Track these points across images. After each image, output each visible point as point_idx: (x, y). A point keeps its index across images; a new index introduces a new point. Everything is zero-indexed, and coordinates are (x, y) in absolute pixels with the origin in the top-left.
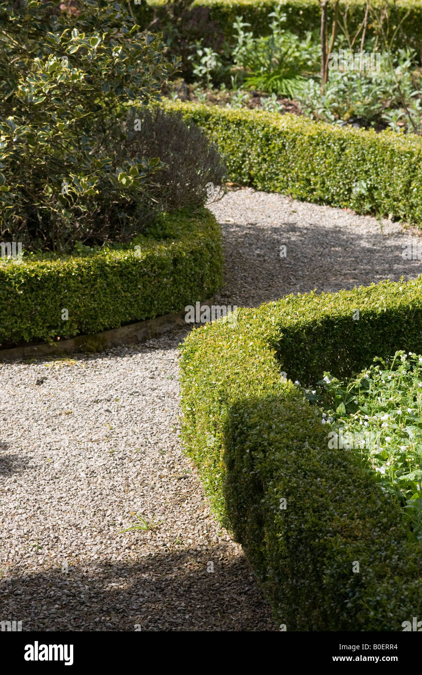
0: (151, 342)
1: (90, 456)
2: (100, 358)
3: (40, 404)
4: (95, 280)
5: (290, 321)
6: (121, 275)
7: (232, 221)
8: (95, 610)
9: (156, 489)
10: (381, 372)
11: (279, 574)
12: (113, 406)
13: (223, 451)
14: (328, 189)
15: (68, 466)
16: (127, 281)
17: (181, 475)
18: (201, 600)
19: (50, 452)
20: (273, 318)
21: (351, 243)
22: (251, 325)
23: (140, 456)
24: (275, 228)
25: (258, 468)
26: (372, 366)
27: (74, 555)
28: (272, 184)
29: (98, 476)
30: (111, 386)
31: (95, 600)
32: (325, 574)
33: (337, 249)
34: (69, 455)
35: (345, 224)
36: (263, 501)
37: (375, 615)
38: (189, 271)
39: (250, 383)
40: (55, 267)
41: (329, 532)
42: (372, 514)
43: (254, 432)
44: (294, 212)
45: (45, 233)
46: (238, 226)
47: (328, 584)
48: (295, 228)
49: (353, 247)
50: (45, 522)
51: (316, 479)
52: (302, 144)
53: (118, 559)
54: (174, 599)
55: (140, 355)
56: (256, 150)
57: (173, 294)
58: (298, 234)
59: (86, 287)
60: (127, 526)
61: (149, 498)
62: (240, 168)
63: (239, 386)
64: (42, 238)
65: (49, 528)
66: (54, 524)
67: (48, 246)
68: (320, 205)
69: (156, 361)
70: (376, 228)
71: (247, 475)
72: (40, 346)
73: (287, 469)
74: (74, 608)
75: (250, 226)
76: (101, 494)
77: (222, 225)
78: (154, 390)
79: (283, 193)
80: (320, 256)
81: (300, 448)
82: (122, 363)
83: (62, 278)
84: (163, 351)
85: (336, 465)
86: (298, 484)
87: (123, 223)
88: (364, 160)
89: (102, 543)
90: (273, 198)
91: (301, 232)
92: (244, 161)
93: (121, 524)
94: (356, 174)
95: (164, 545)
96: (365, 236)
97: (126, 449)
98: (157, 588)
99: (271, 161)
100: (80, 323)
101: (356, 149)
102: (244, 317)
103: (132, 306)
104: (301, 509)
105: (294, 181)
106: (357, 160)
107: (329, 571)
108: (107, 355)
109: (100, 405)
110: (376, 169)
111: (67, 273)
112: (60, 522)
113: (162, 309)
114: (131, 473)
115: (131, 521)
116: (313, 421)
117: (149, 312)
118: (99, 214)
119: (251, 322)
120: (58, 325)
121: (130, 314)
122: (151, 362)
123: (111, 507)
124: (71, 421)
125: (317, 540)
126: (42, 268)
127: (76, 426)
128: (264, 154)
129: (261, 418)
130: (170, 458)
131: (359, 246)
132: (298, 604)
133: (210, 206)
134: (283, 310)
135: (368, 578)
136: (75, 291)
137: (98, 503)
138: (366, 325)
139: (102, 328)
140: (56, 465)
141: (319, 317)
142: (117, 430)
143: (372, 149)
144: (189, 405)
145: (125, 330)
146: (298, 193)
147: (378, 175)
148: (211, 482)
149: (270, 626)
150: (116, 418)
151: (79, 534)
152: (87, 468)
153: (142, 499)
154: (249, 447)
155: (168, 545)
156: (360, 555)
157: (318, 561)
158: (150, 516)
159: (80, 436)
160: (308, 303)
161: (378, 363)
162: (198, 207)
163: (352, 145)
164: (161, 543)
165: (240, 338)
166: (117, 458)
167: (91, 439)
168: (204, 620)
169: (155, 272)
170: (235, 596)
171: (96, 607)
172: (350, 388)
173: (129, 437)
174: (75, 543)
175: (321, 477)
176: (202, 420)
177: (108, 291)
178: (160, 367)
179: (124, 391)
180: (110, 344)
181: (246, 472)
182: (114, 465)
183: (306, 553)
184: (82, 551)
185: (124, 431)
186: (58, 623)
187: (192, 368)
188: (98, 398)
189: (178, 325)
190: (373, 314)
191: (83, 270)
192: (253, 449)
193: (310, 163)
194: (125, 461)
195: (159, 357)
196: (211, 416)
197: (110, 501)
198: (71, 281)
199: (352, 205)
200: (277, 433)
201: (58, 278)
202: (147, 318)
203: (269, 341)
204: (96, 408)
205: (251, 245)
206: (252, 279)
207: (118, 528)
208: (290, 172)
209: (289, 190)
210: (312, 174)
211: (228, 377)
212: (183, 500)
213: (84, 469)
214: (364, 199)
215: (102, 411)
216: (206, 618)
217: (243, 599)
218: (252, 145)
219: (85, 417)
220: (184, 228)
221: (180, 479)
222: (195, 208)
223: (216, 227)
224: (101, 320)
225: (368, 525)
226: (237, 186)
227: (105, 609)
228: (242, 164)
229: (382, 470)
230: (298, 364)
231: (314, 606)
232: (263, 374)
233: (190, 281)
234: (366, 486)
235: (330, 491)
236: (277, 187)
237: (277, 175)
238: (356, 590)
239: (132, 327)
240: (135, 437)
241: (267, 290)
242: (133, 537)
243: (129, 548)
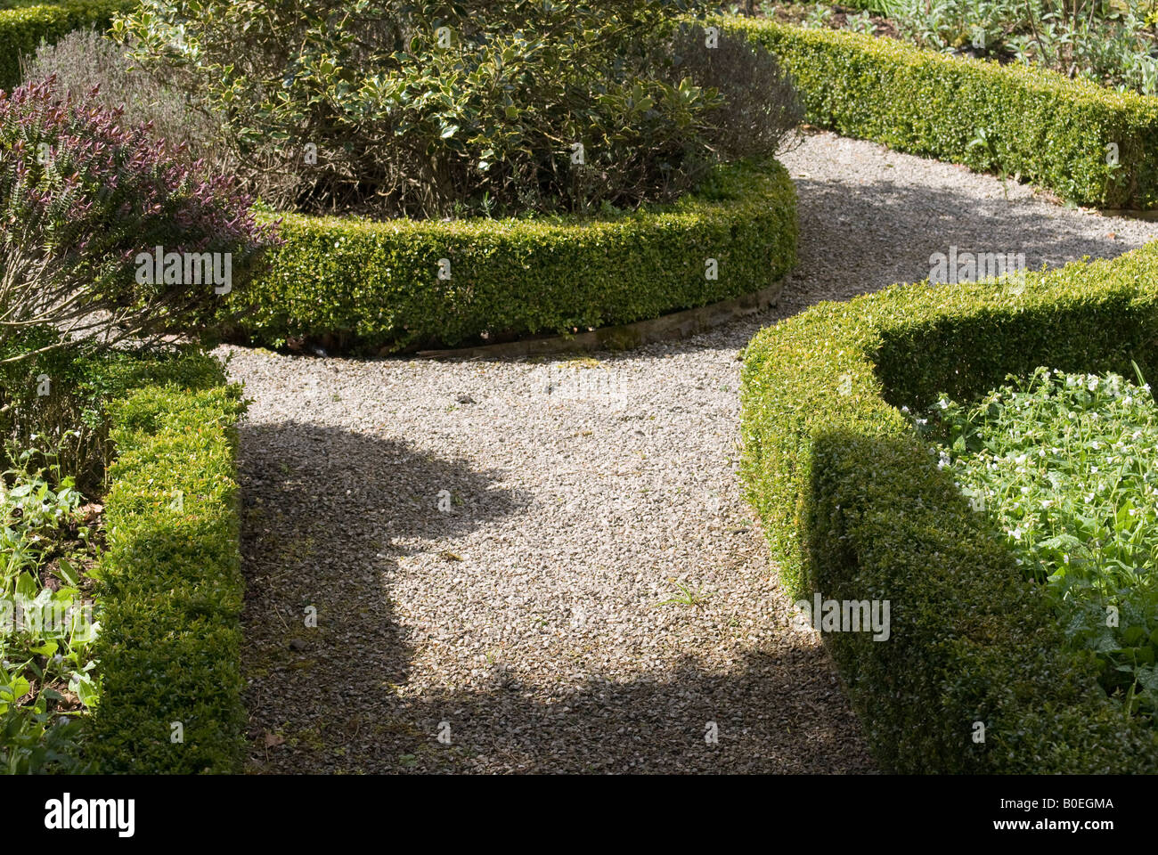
0: (699, 338)
1: (616, 496)
2: (630, 358)
3: (550, 419)
4: (627, 253)
5: (893, 322)
6: (662, 247)
7: (808, 176)
8: (619, 717)
9: (704, 545)
10: (1014, 395)
11: (875, 681)
12: (647, 426)
13: (800, 503)
14: (935, 138)
15: (584, 509)
16: (669, 256)
17: (738, 527)
18: (764, 708)
19: (562, 488)
20: (870, 317)
21: (965, 211)
22: (840, 326)
23: (682, 498)
24: (865, 188)
25: (852, 533)
26: (1002, 387)
27: (591, 635)
28: (860, 128)
29: (626, 525)
30: (645, 399)
31: (620, 703)
32: (943, 691)
33: (947, 218)
34: (586, 493)
35: (957, 185)
36: (857, 580)
37: (1016, 757)
38: (752, 244)
39: (840, 410)
40: (573, 235)
41: (951, 632)
42: (1011, 608)
43: (847, 480)
44: (890, 166)
45: (561, 187)
46: (815, 183)
47: (948, 706)
48: (891, 187)
49: (968, 216)
50: (553, 587)
51: (933, 552)
52: (902, 77)
53: (651, 644)
54: (727, 705)
55: (684, 355)
56: (841, 83)
57: (730, 274)
58: (895, 195)
59: (615, 263)
60: (664, 597)
61: (694, 559)
62: (819, 105)
63: (826, 413)
64: (557, 193)
65: (557, 596)
66: (565, 590)
67: (564, 204)
68: (924, 158)
69: (705, 365)
70: (998, 192)
71: (835, 541)
72: (551, 340)
73: (893, 537)
74: (589, 713)
75: (831, 183)
76: (629, 551)
77: (795, 180)
78: (702, 405)
79: (876, 141)
80: (924, 226)
81: (911, 507)
82: (660, 366)
83: (582, 249)
84: (714, 351)
85: (961, 533)
86: (909, 561)
87: (665, 177)
88: (985, 101)
89: (629, 620)
90: (862, 146)
91: (899, 193)
92: (824, 98)
93: (656, 594)
94: (973, 119)
95: (714, 627)
96: (984, 202)
97: (664, 487)
98: (704, 689)
99: (860, 98)
100: (606, 311)
101: (974, 87)
102: (830, 315)
103: (675, 289)
104: (911, 595)
105: (890, 126)
106: (975, 101)
107: (950, 688)
108: (640, 354)
109: (629, 424)
110: (1000, 113)
111: (590, 243)
112: (572, 589)
113: (714, 294)
114: (670, 522)
115: (669, 590)
116: (928, 467)
117: (697, 298)
118: (633, 164)
119: (840, 322)
120: (575, 313)
121: (672, 300)
122: (699, 367)
123: (642, 569)
124: (590, 446)
125: (934, 643)
126: (557, 235)
127: (597, 453)
128: (852, 89)
129: (857, 461)
130: (724, 503)
131: (976, 214)
132: (901, 726)
133: (783, 157)
134: (884, 306)
135: (1007, 701)
136: (600, 267)
137: (624, 563)
138: (996, 329)
139: (634, 318)
140: (569, 507)
141: (933, 317)
142: (652, 461)
143: (995, 87)
144: (753, 433)
145: (665, 321)
146: (895, 142)
147: (1002, 121)
148: (781, 542)
149: (859, 749)
150: (651, 443)
151: (599, 606)
152: (611, 513)
153: (685, 560)
154: (839, 502)
155: (720, 627)
156: (995, 668)
157: (934, 672)
158: (695, 584)
159: (602, 467)
160: (918, 297)
161: (1011, 382)
162: (766, 158)
163: (970, 81)
164: (711, 624)
165: (826, 344)
166: (651, 500)
167: (617, 472)
168: (768, 737)
169: (706, 245)
170: (810, 704)
171: (620, 712)
172: (972, 415)
173: (668, 471)
174: (592, 619)
175: (941, 551)
176: (773, 457)
177: (643, 268)
178: (710, 373)
179: (663, 406)
180: (644, 340)
181: (832, 536)
182: (647, 510)
183: (917, 659)
184: (602, 631)
185: (662, 463)
186: (568, 733)
187: (758, 383)
188: (627, 414)
189: (736, 316)
190: (1006, 315)
191: (611, 239)
192: (846, 505)
193: (912, 102)
194: (662, 505)
195: (709, 359)
196: (785, 452)
197: (641, 561)
198: (595, 253)
199: (966, 159)
200: (879, 484)
201: (577, 250)
202: (695, 306)
203: (864, 349)
204: (624, 429)
205: (833, 209)
206: (835, 255)
207: (652, 600)
208: (885, 113)
209: (884, 137)
210: (915, 117)
211: (810, 400)
212: (740, 564)
213: (606, 513)
214: (982, 153)
215: (632, 433)
216: (771, 734)
217: (822, 708)
218: (836, 76)
219: (609, 440)
220: (747, 185)
221: (737, 533)
222: (762, 159)
223: (789, 185)
224: (633, 307)
225: (1005, 624)
226: (814, 129)
227: (632, 716)
228: (822, 101)
229: (1016, 534)
230: (902, 381)
231: (925, 731)
232: (858, 398)
233: (754, 257)
234: (1002, 566)
235: (953, 572)
236: (867, 133)
237: (869, 116)
238: (989, 718)
239: (675, 318)
240: (677, 471)
241: (855, 271)
242: (672, 613)
243: (667, 629)
